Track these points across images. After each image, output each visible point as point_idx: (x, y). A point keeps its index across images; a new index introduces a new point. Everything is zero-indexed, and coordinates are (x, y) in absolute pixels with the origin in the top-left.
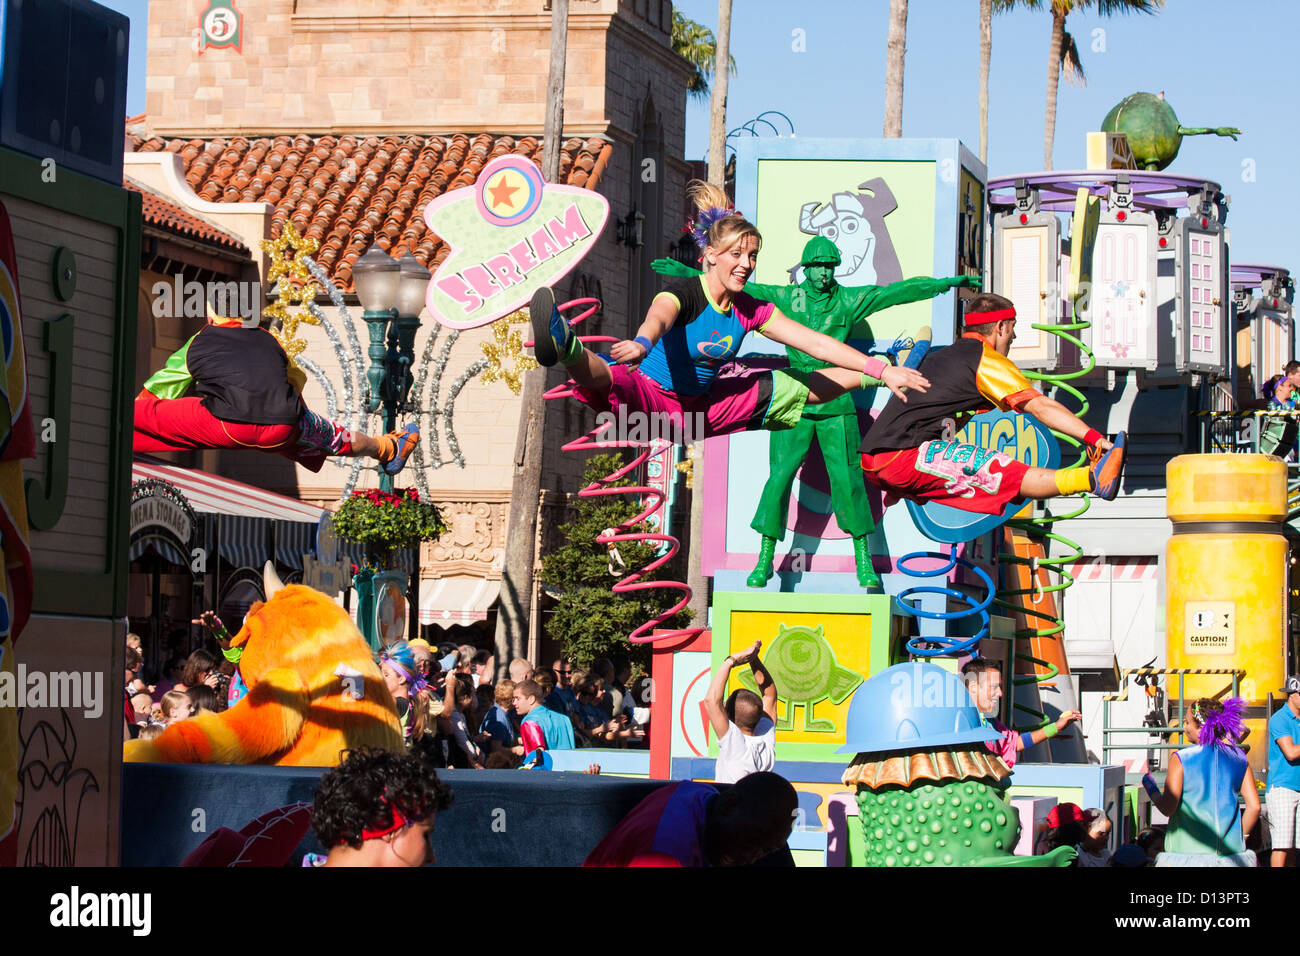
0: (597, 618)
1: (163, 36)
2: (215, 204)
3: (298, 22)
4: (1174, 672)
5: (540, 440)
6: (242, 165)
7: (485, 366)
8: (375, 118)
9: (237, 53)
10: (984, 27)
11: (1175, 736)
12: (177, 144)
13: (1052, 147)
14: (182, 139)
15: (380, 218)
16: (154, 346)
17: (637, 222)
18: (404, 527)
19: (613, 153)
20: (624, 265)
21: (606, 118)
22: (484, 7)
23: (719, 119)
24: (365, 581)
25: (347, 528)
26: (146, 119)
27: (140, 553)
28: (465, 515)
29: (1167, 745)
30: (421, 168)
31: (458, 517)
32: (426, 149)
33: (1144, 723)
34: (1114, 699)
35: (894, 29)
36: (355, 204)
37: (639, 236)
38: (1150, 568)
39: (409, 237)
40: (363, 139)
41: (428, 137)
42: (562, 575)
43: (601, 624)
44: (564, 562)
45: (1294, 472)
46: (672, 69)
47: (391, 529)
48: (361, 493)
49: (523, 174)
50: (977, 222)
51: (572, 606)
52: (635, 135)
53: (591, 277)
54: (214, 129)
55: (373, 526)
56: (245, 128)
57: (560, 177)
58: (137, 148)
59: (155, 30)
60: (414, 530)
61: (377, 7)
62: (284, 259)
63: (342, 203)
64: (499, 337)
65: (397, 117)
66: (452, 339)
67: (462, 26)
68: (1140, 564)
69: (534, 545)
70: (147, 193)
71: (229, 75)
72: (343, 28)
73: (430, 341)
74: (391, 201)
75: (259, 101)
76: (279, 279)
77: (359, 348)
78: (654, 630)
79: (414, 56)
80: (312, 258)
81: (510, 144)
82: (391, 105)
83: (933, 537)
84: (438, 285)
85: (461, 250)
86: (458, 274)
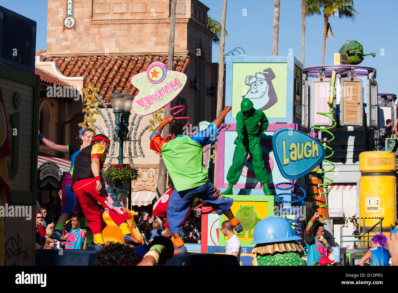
1: (52, 26)
2: (68, 77)
3: (93, 21)
4: (362, 218)
6: (76, 65)
7: (150, 126)
8: (117, 51)
9: (74, 31)
10: (303, 21)
11: (362, 238)
12: (56, 59)
13: (324, 57)
14: (58, 57)
15: (118, 81)
16: (50, 121)
17: (197, 82)
18: (126, 176)
19: (190, 61)
20: (193, 95)
21: (187, 50)
23: (222, 50)
25: (108, 176)
26: (47, 51)
27: (46, 184)
28: (145, 172)
29: (360, 241)
30: (131, 66)
31: (143, 173)
32: (133, 60)
33: (353, 234)
34: (343, 226)
35: (275, 22)
36: (111, 77)
37: (198, 86)
38: (354, 187)
39: (128, 87)
40: (113, 57)
41: (133, 56)
46: (208, 35)
47: (122, 176)
48: (113, 165)
49: (161, 68)
50: (300, 81)
53: (183, 98)
54: (68, 54)
55: (116, 176)
56: (77, 54)
57: (173, 69)
58: (44, 60)
59: (49, 24)
60: (129, 177)
61: (117, 17)
62: (89, 94)
63: (107, 77)
64: (155, 117)
65: (124, 50)
66: (140, 118)
67: (143, 22)
68: (351, 185)
69: (166, 181)
70: (47, 74)
71: (72, 38)
72: (107, 23)
73: (133, 119)
74: (122, 76)
75: (81, 46)
76: (87, 100)
77: (112, 121)
78: (202, 207)
79: (129, 31)
80: (98, 94)
81: (158, 58)
82: (122, 46)
83: (287, 178)
84: (136, 102)
85: (142, 91)
86: (141, 98)
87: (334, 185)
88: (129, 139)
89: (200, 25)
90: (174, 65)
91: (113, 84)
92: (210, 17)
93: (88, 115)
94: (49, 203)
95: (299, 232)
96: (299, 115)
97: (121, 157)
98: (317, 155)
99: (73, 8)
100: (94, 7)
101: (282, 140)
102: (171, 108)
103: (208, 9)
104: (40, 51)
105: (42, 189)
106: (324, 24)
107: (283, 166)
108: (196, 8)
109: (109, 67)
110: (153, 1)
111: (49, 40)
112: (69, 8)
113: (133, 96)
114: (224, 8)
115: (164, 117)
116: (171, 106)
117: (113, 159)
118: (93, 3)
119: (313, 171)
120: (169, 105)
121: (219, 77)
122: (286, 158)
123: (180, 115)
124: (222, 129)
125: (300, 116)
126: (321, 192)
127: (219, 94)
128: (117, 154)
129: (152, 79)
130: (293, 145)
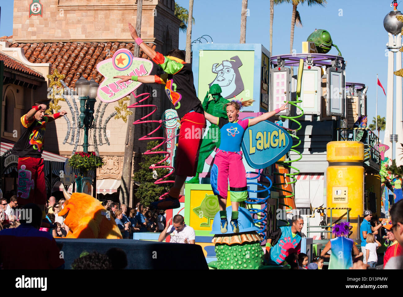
0: (150, 192)
1: (18, 12)
2: (34, 64)
3: (60, 7)
4: (329, 209)
5: (133, 136)
6: (42, 52)
7: (116, 114)
8: (84, 38)
9: (41, 17)
10: (271, 9)
11: (329, 228)
12: (22, 45)
13: (293, 46)
14: (24, 43)
15: (84, 68)
16: (15, 107)
18: (91, 164)
19: (156, 48)
21: (154, 37)
22: (117, 3)
23: (189, 38)
24: (79, 180)
25: (73, 164)
26: (13, 37)
27: (11, 171)
28: (110, 160)
29: (327, 231)
30: (97, 52)
31: (108, 160)
32: (99, 46)
33: (320, 224)
34: (310, 217)
35: (243, 9)
36: (77, 64)
38: (322, 177)
39: (93, 74)
40: (79, 43)
41: (99, 43)
42: (140, 178)
43: (152, 194)
44: (141, 175)
45: (366, 147)
46: (174, 22)
47: (87, 164)
48: (78, 153)
49: (127, 55)
50: (267, 70)
51: (143, 188)
52: (163, 42)
53: (149, 86)
54: (34, 40)
55: (81, 163)
56: (43, 40)
57: (140, 56)
58: (10, 46)
59: (15, 10)
60: (94, 164)
61: (84, 3)
62: (55, 81)
63: (73, 63)
64: (120, 105)
65: (90, 37)
66: (106, 105)
67: (110, 9)
68: (318, 175)
69: (131, 169)
70: (13, 60)
71: (39, 24)
72: (73, 9)
73: (99, 106)
74: (88, 63)
75: (47, 32)
77: (77, 108)
79: (95, 18)
80: (63, 81)
81: (125, 45)
82: (88, 33)
83: (253, 167)
84: (101, 89)
85: (108, 78)
86: (107, 85)
87: (301, 175)
88: (94, 127)
89: (167, 12)
90: (140, 52)
91: (79, 71)
92: (177, 4)
93: (53, 103)
94: (13, 190)
95: (265, 222)
96: (266, 104)
97: (86, 145)
98: (284, 145)
101: (249, 129)
102: (137, 95)
104: (6, 37)
105: (6, 176)
106: (293, 12)
107: (250, 155)
109: (75, 54)
111: (15, 26)
113: (99, 83)
115: (130, 104)
116: (137, 93)
117: (78, 147)
119: (280, 160)
120: (135, 93)
122: (252, 147)
123: (146, 102)
126: (287, 182)
128: (82, 142)
129: (118, 66)
130: (259, 134)
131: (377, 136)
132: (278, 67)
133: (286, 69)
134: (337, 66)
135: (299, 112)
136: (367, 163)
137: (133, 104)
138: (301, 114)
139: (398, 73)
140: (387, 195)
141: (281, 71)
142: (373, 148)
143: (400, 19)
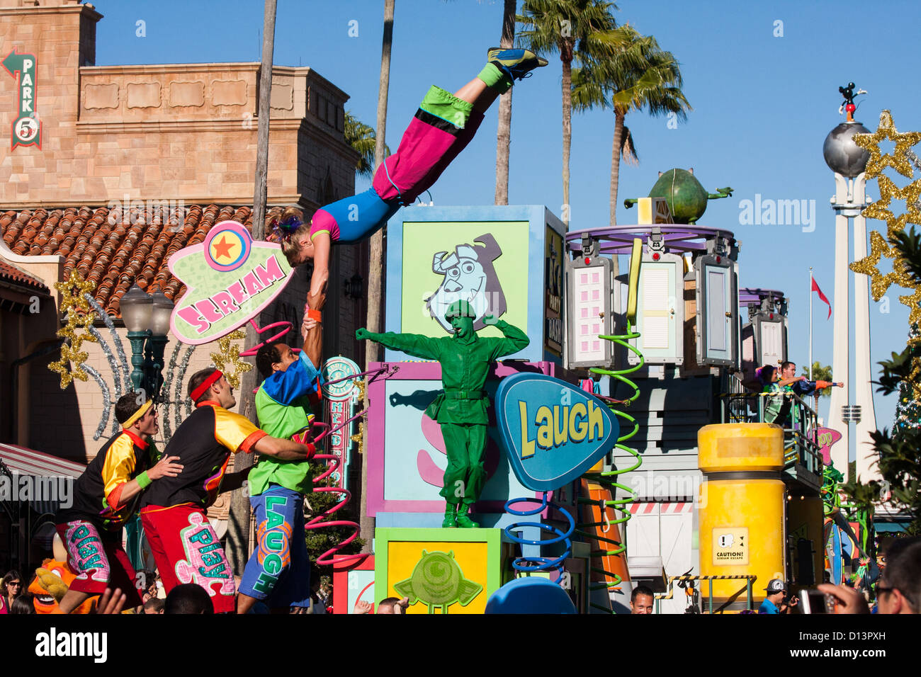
2: (24, 257)
3: (81, 127)
4: (706, 578)
6: (43, 229)
8: (136, 194)
9: (38, 149)
10: (566, 124)
13: (616, 208)
14: (1, 211)
15: (139, 265)
21: (298, 193)
22: (212, 115)
34: (664, 597)
35: (503, 127)
36: (122, 255)
38: (687, 506)
39: (160, 278)
45: (788, 435)
46: (345, 157)
49: (237, 234)
50: (559, 263)
54: (23, 203)
56: (44, 202)
61: (136, 116)
62: (73, 295)
63: (113, 253)
64: (223, 349)
65: (150, 194)
66: (191, 351)
67: (197, 128)
68: (679, 503)
71: (33, 165)
72: (112, 131)
73: (174, 353)
74: (147, 254)
75: (53, 183)
76: (68, 309)
77: (125, 357)
78: (334, 556)
79: (163, 150)
80: (92, 295)
81: (231, 211)
82: (147, 185)
83: (530, 487)
85: (195, 288)
86: (192, 306)
88: (164, 400)
89: (328, 135)
90: (266, 228)
91: (127, 272)
92: (349, 115)
93: (70, 345)
96: (557, 342)
98: (601, 435)
99: (34, 94)
100: (82, 92)
101: (519, 400)
102: (262, 327)
103: (345, 97)
106: (616, 130)
107: (523, 459)
108: (318, 96)
109: (119, 233)
110: (219, 80)
112: (25, 97)
113: (173, 300)
114: (383, 94)
115: (245, 347)
116: (260, 322)
118: (80, 85)
119: (591, 469)
120: (257, 321)
121: (372, 255)
122: (528, 441)
124: (380, 375)
125: (560, 345)
126: (609, 520)
127: (371, 295)
129: (216, 260)
130: (544, 412)
131: (814, 410)
132: (584, 257)
133: (602, 262)
134: (718, 252)
135: (633, 360)
136: (792, 472)
137: (252, 347)
138: (638, 364)
139: (859, 266)
140: (837, 544)
141: (591, 265)
142: (803, 437)
143: (863, 142)
